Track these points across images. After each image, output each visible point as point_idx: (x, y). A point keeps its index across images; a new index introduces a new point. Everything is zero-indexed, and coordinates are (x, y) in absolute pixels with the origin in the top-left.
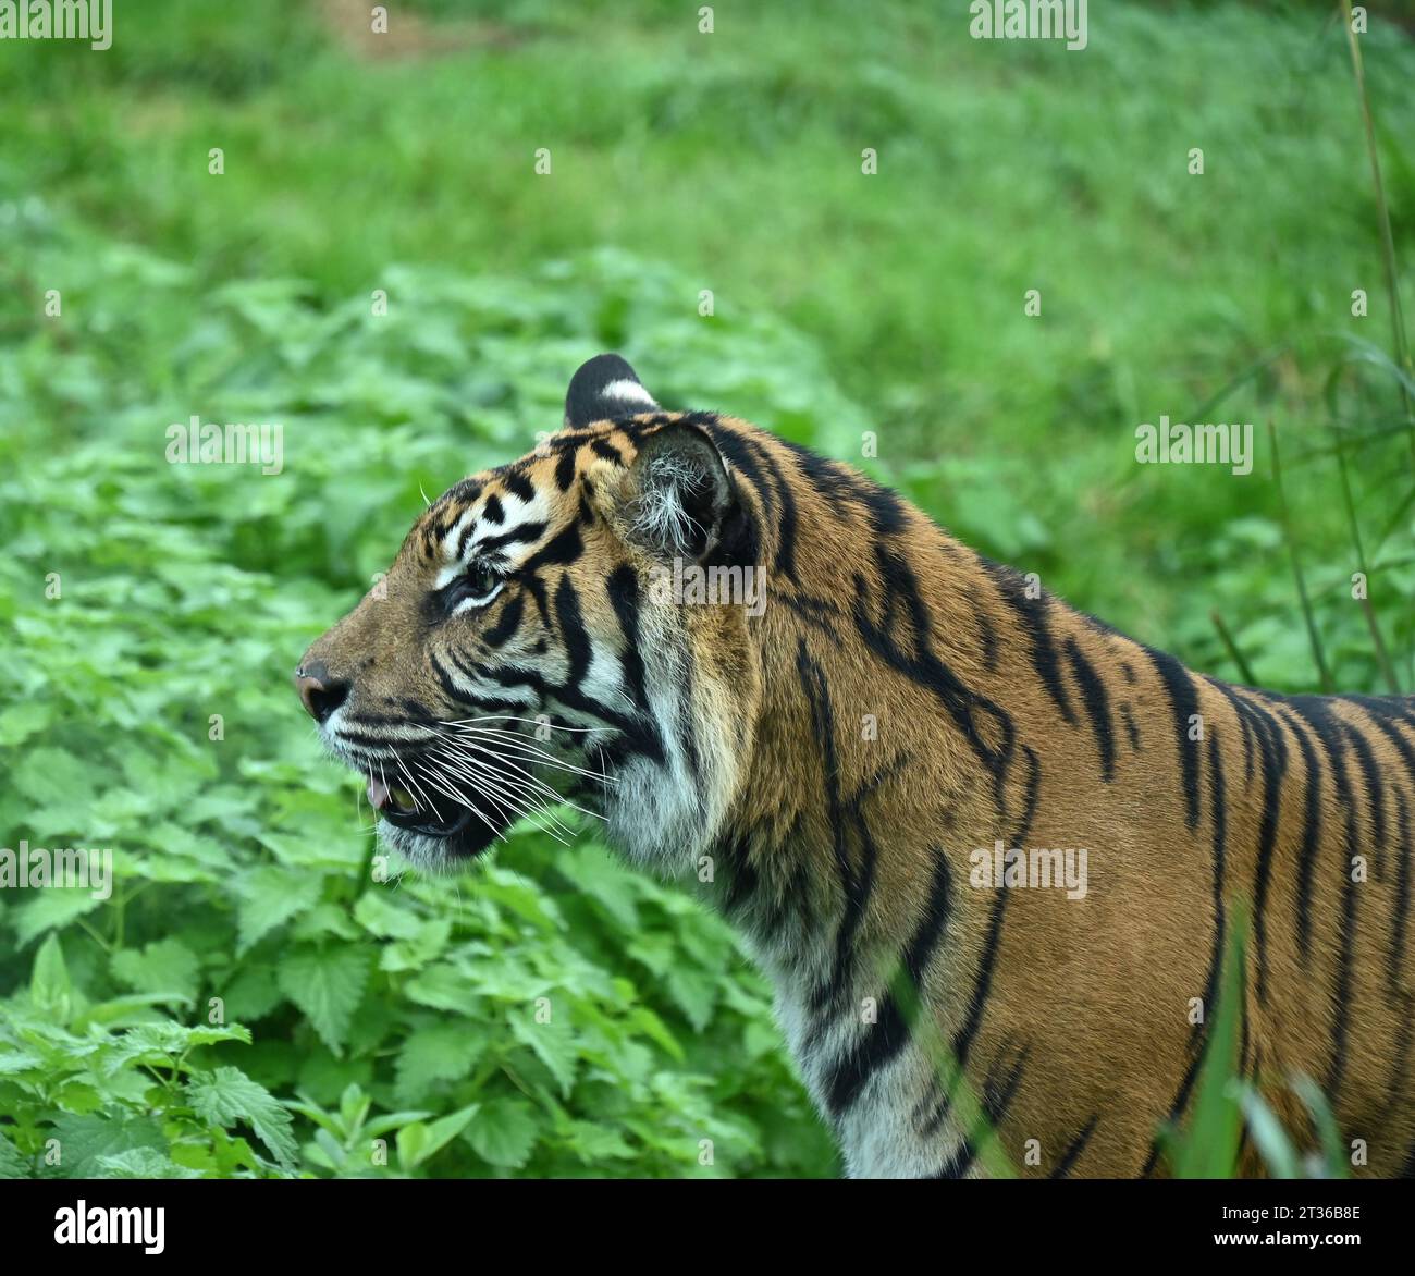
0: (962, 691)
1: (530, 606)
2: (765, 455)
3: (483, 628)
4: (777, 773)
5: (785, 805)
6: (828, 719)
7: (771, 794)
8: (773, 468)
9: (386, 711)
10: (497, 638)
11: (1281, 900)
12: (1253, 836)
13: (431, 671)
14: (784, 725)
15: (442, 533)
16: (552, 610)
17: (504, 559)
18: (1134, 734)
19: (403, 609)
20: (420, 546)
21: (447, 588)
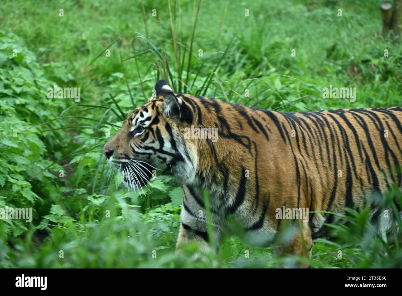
0: (239, 136)
1: (151, 133)
2: (194, 101)
3: (141, 138)
4: (205, 160)
5: (208, 166)
6: (214, 149)
7: (205, 164)
8: (196, 104)
9: (121, 156)
10: (144, 140)
11: (303, 150)
12: (295, 140)
13: (130, 147)
14: (206, 152)
15: (132, 120)
16: (155, 134)
17: (145, 124)
18: (269, 130)
19: (124, 136)
20: (127, 123)
21: (133, 131)
